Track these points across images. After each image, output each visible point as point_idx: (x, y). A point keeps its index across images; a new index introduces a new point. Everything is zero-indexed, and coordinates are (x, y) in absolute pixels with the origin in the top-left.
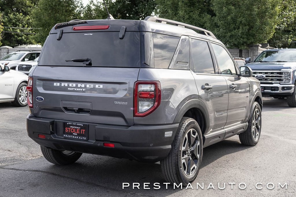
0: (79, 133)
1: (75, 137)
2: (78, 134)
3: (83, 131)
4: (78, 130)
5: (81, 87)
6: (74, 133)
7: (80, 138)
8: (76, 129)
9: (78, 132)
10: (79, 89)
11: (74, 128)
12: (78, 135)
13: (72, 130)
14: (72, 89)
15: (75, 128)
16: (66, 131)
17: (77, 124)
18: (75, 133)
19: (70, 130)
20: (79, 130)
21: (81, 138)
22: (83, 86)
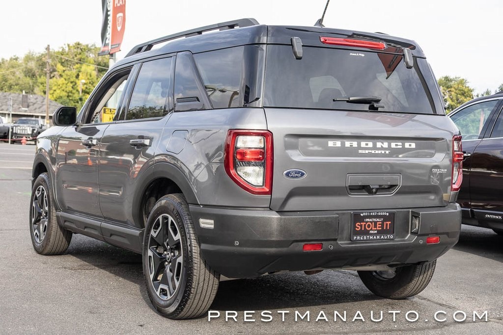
0: (381, 228)
1: (375, 237)
2: (378, 230)
3: (387, 224)
4: (379, 224)
5: (382, 148)
6: (371, 230)
7: (382, 237)
8: (376, 223)
9: (379, 227)
10: (380, 152)
11: (371, 222)
12: (380, 232)
13: (369, 226)
14: (367, 152)
15: (374, 222)
16: (356, 229)
17: (378, 213)
18: (373, 230)
19: (365, 225)
20: (381, 223)
21: (384, 237)
22: (386, 145)
